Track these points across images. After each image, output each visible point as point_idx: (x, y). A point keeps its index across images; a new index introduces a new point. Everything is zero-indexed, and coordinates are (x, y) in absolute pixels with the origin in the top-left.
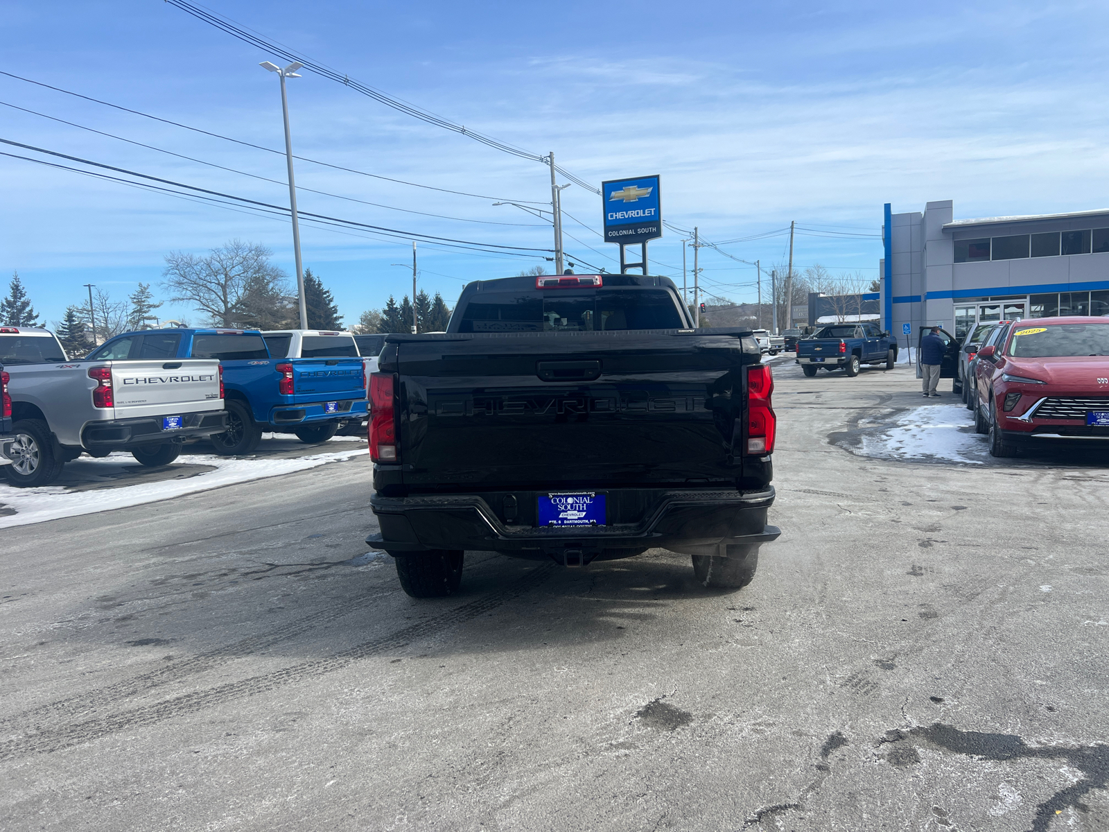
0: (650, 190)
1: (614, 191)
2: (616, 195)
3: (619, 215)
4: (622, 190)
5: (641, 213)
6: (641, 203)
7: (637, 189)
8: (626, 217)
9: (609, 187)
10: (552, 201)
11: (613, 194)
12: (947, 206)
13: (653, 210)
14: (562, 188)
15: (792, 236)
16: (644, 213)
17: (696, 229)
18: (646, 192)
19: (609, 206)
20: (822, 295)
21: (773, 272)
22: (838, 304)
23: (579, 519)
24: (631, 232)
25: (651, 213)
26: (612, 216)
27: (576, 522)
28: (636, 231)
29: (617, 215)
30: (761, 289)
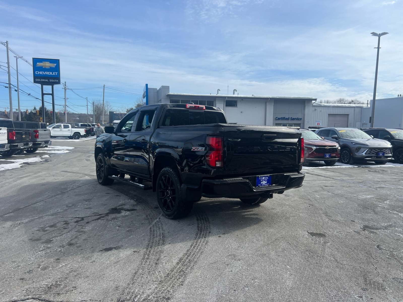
0: (55, 65)
1: (38, 62)
2: (39, 64)
3: (41, 73)
4: (42, 62)
5: (51, 73)
6: (51, 69)
7: (49, 63)
8: (44, 74)
9: (36, 61)
10: (7, 62)
11: (38, 63)
12: (168, 88)
13: (56, 73)
14: (18, 58)
15: (104, 90)
16: (52, 73)
17: (65, 82)
18: (54, 65)
19: (35, 68)
20: (115, 113)
21: (93, 102)
22: (121, 116)
23: (266, 184)
24: (46, 80)
25: (56, 74)
26: (37, 73)
27: (265, 185)
28: (49, 80)
29: (40, 73)
30: (88, 108)
